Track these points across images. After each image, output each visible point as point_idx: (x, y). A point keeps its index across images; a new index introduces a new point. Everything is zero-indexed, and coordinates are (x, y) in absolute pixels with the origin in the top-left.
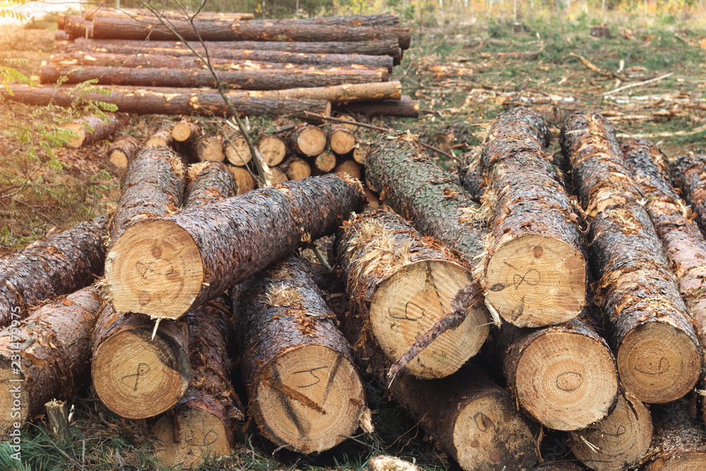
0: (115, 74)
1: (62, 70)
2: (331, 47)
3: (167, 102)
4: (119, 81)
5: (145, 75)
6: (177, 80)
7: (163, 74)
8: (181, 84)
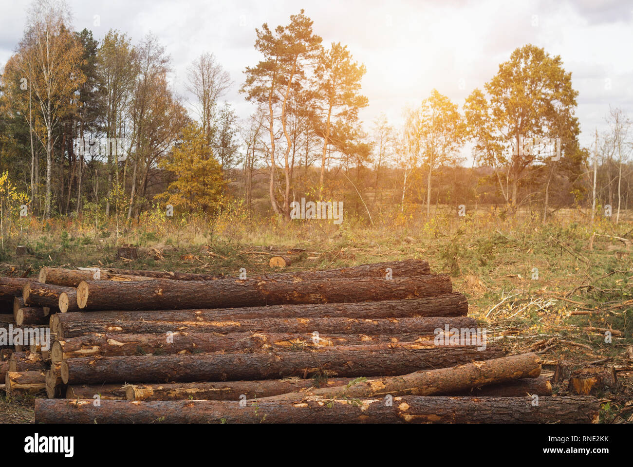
0: (172, 366)
1: (98, 365)
2: (390, 307)
3: (363, 414)
4: (178, 376)
5: (212, 364)
6: (256, 369)
7: (236, 361)
8: (260, 374)
